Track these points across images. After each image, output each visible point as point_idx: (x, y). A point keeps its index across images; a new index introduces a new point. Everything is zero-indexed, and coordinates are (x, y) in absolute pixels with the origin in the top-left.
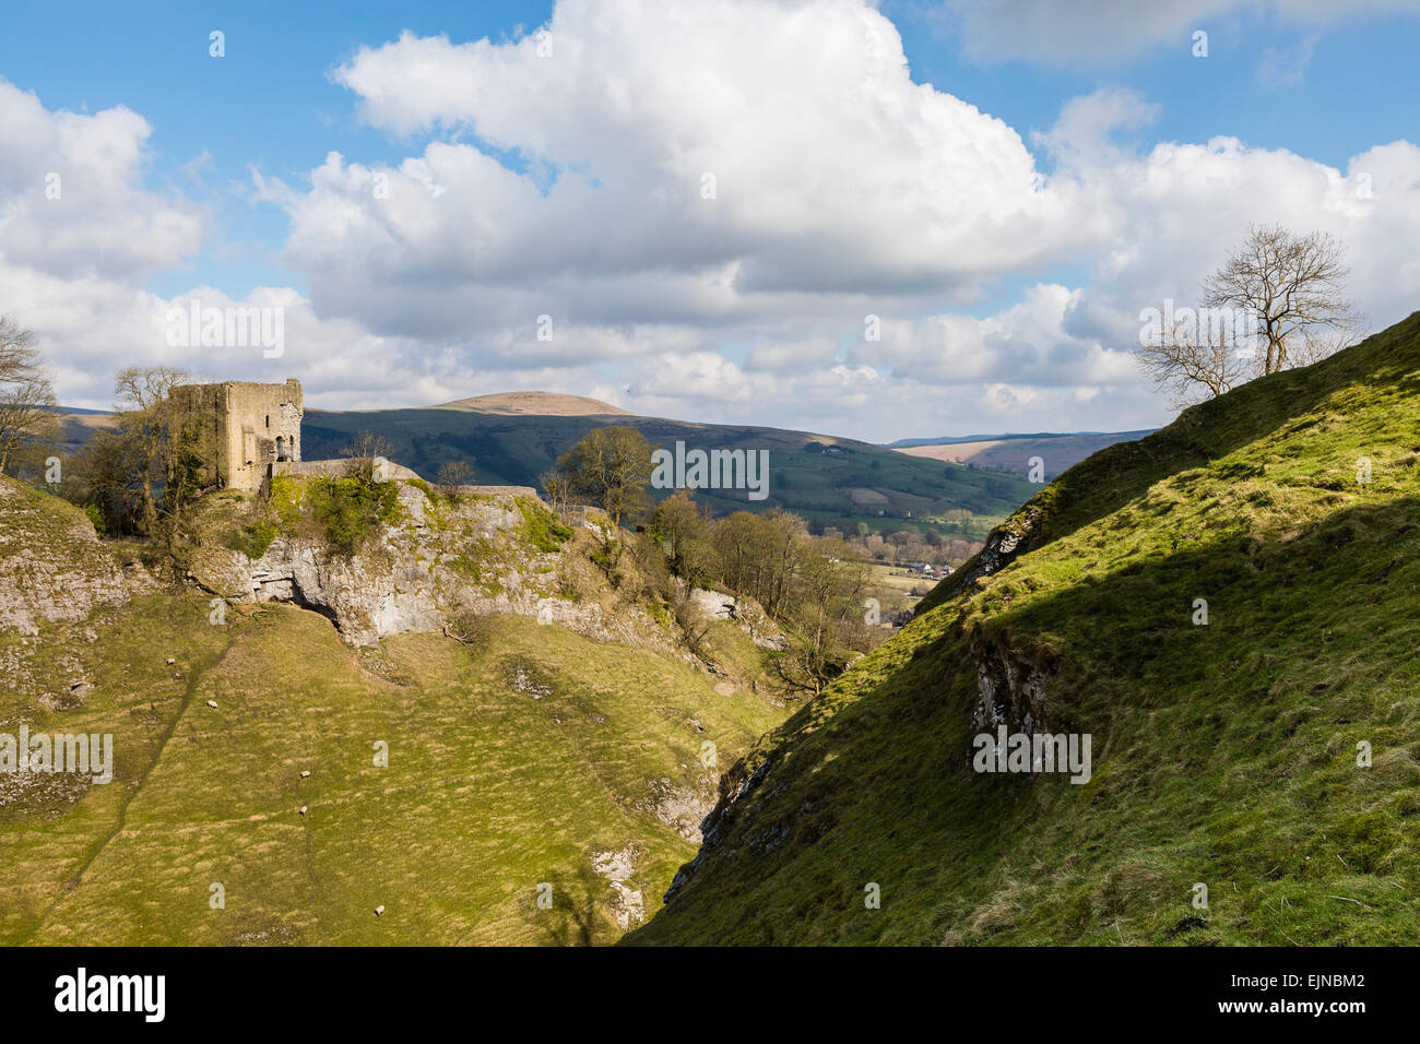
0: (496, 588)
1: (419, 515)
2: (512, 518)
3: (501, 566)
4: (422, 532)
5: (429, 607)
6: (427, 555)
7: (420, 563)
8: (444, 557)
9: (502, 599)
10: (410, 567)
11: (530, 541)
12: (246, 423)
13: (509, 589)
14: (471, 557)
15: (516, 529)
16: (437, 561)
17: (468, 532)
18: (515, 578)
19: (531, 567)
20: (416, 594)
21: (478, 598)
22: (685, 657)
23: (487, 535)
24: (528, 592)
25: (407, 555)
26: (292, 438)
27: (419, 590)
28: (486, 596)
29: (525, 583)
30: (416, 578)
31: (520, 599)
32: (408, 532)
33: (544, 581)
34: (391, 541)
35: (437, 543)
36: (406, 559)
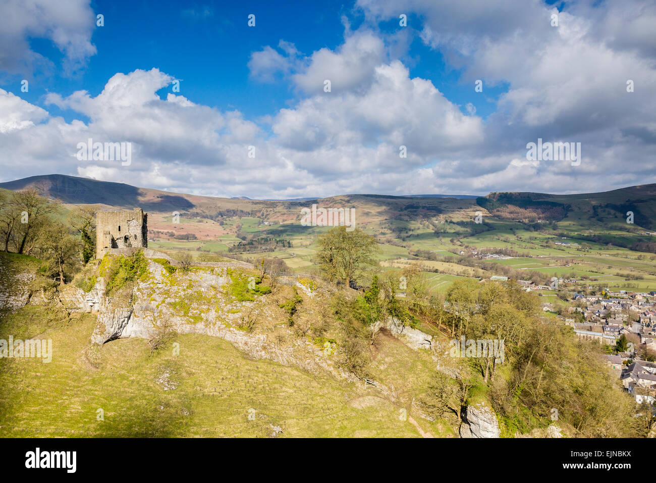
0: (197, 319)
1: (158, 277)
2: (222, 281)
3: (205, 307)
4: (160, 286)
5: (149, 326)
6: (157, 299)
7: (152, 302)
8: (168, 300)
9: (200, 326)
10: (144, 304)
11: (232, 294)
12: (107, 229)
13: (207, 320)
14: (186, 301)
15: (223, 287)
16: (163, 302)
17: (190, 286)
18: (212, 315)
19: (225, 309)
20: (144, 318)
21: (182, 324)
22: (343, 375)
23: (203, 289)
24: (219, 323)
25: (145, 298)
26: (135, 236)
27: (146, 316)
28: (189, 322)
29: (218, 318)
30: (147, 310)
31: (212, 327)
32: (152, 285)
33: (232, 318)
34: (139, 290)
35: (167, 293)
36: (145, 300)
